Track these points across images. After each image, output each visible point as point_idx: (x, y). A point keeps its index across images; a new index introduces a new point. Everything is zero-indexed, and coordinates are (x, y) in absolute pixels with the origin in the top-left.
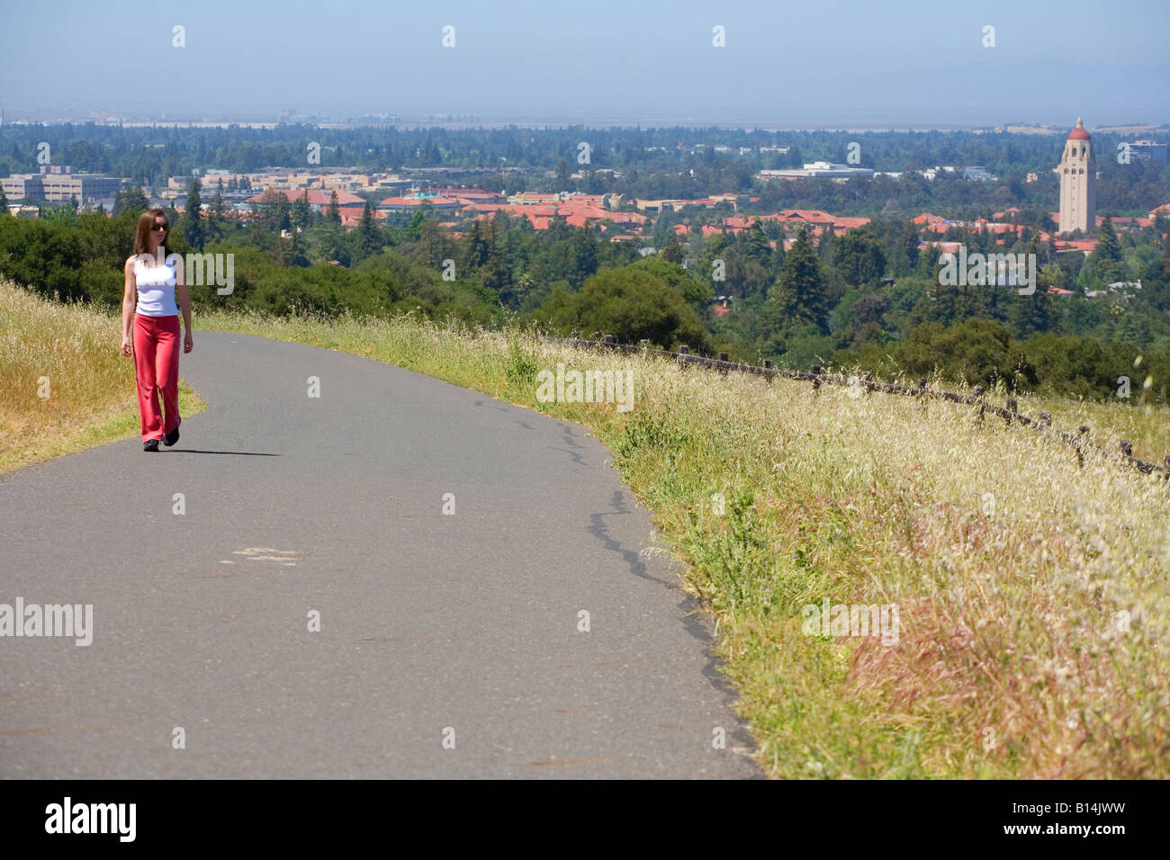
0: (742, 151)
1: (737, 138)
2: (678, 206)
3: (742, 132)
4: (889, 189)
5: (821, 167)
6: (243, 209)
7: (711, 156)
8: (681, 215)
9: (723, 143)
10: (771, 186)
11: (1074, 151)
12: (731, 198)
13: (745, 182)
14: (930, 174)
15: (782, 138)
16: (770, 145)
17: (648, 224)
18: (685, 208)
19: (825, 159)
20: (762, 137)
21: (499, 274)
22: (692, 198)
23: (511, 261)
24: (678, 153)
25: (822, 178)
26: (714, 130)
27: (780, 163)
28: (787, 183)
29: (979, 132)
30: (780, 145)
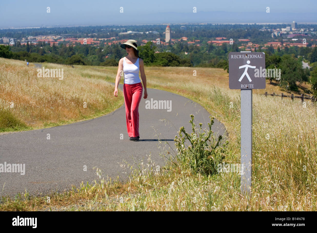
0: (118, 29)
1: (117, 27)
2: (106, 39)
3: (118, 26)
4: (141, 35)
5: (130, 32)
6: (35, 43)
7: (112, 31)
8: (106, 41)
9: (115, 28)
10: (121, 36)
11: (168, 29)
12: (114, 38)
13: (117, 35)
14: (147, 33)
15: (125, 27)
16: (122, 28)
17: (100, 43)
18: (107, 40)
19: (131, 30)
20: (122, 27)
21: (73, 53)
22: (108, 38)
23: (75, 51)
24: (107, 30)
25: (130, 34)
26: (114, 26)
27: (124, 31)
28: (124, 35)
29: (158, 25)
30: (124, 28)
